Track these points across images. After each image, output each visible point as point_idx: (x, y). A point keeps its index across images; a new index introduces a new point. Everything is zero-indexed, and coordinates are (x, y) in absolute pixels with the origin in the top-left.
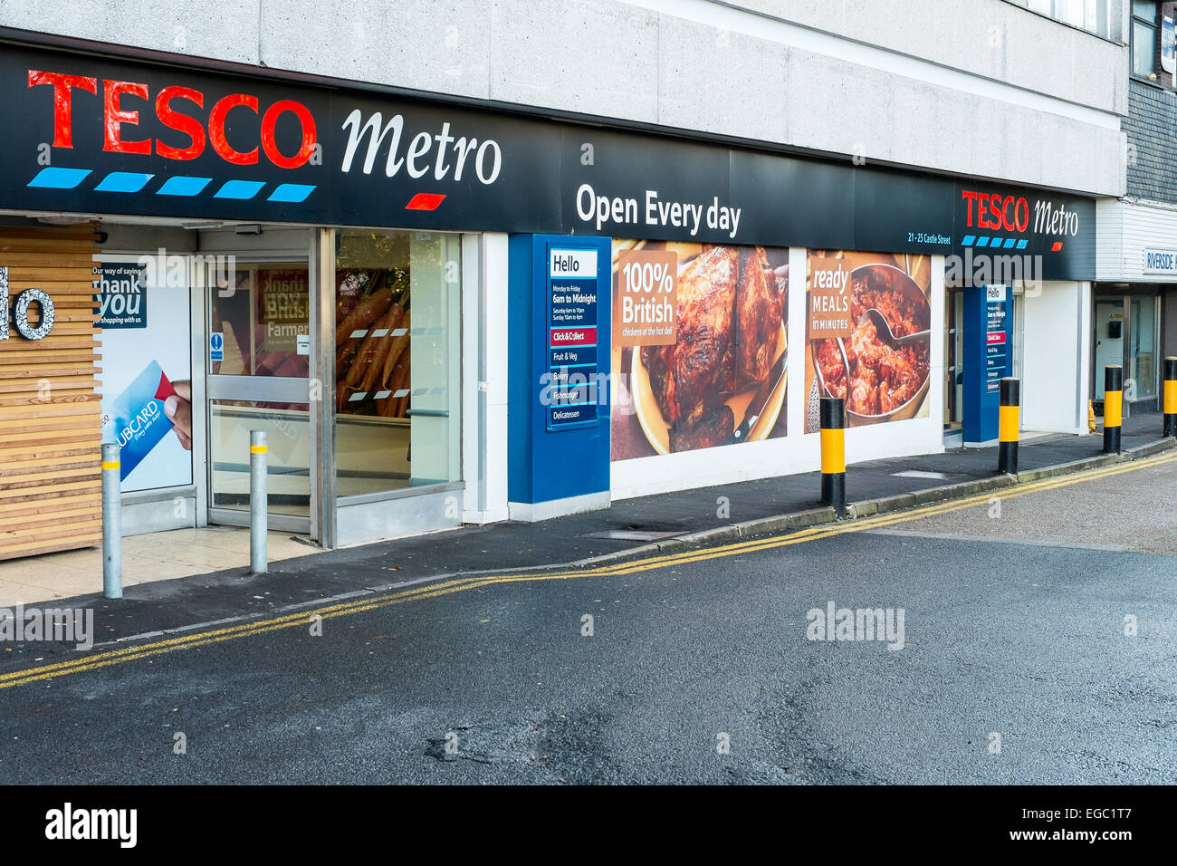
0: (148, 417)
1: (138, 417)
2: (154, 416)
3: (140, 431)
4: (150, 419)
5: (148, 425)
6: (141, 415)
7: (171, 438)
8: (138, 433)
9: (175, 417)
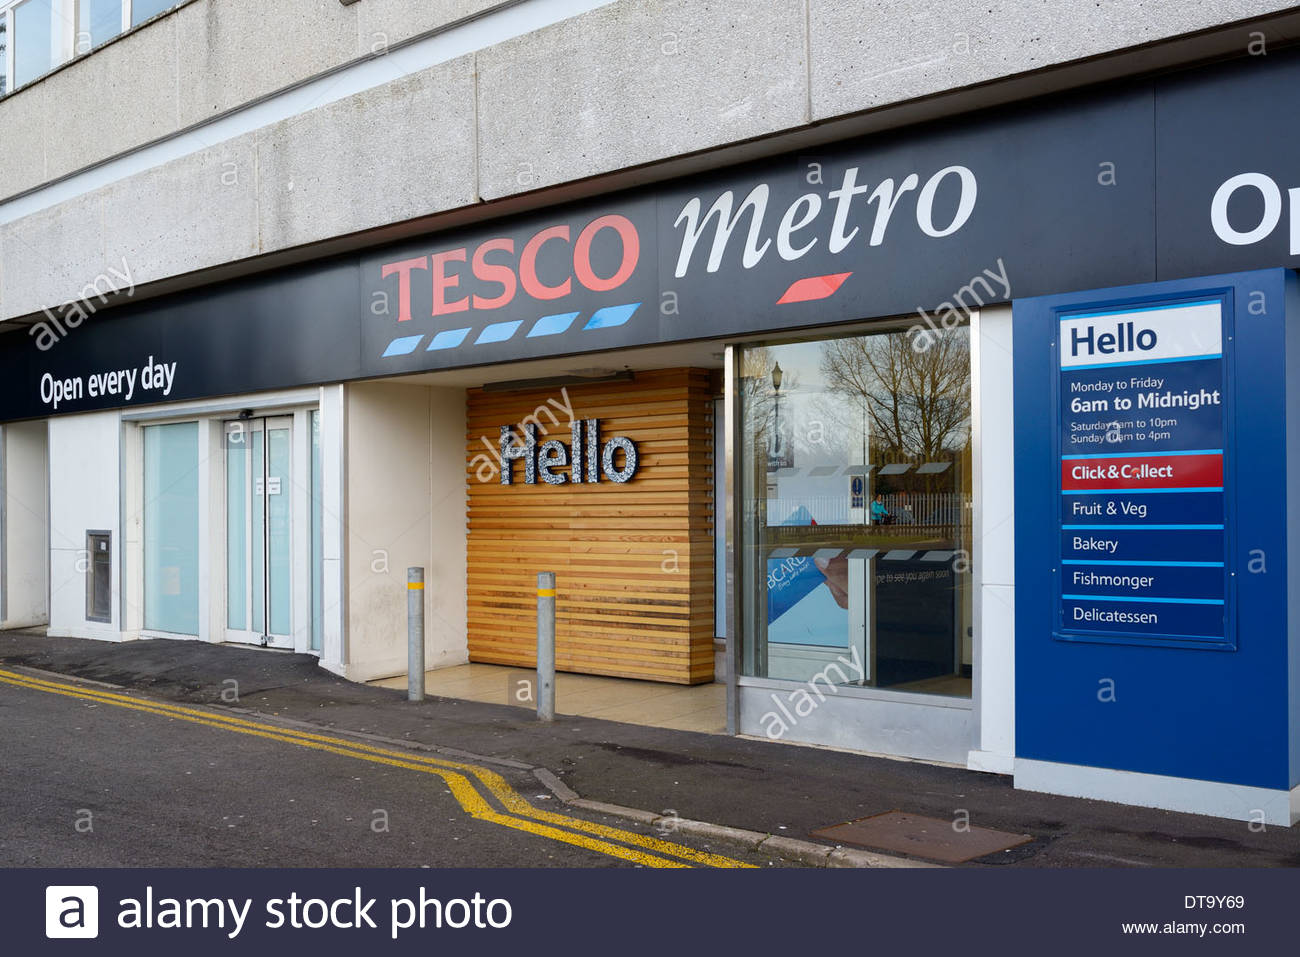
0: (794, 567)
1: (782, 565)
2: (801, 566)
3: (784, 580)
4: (797, 569)
5: (794, 576)
6: (786, 564)
7: (822, 593)
8: (782, 582)
9: (828, 570)
